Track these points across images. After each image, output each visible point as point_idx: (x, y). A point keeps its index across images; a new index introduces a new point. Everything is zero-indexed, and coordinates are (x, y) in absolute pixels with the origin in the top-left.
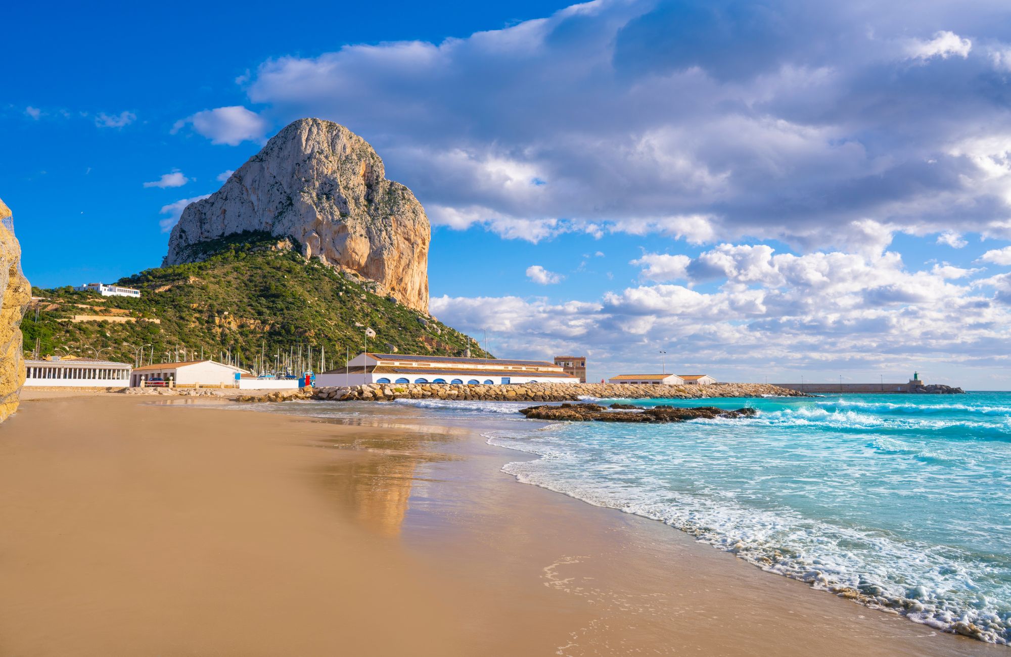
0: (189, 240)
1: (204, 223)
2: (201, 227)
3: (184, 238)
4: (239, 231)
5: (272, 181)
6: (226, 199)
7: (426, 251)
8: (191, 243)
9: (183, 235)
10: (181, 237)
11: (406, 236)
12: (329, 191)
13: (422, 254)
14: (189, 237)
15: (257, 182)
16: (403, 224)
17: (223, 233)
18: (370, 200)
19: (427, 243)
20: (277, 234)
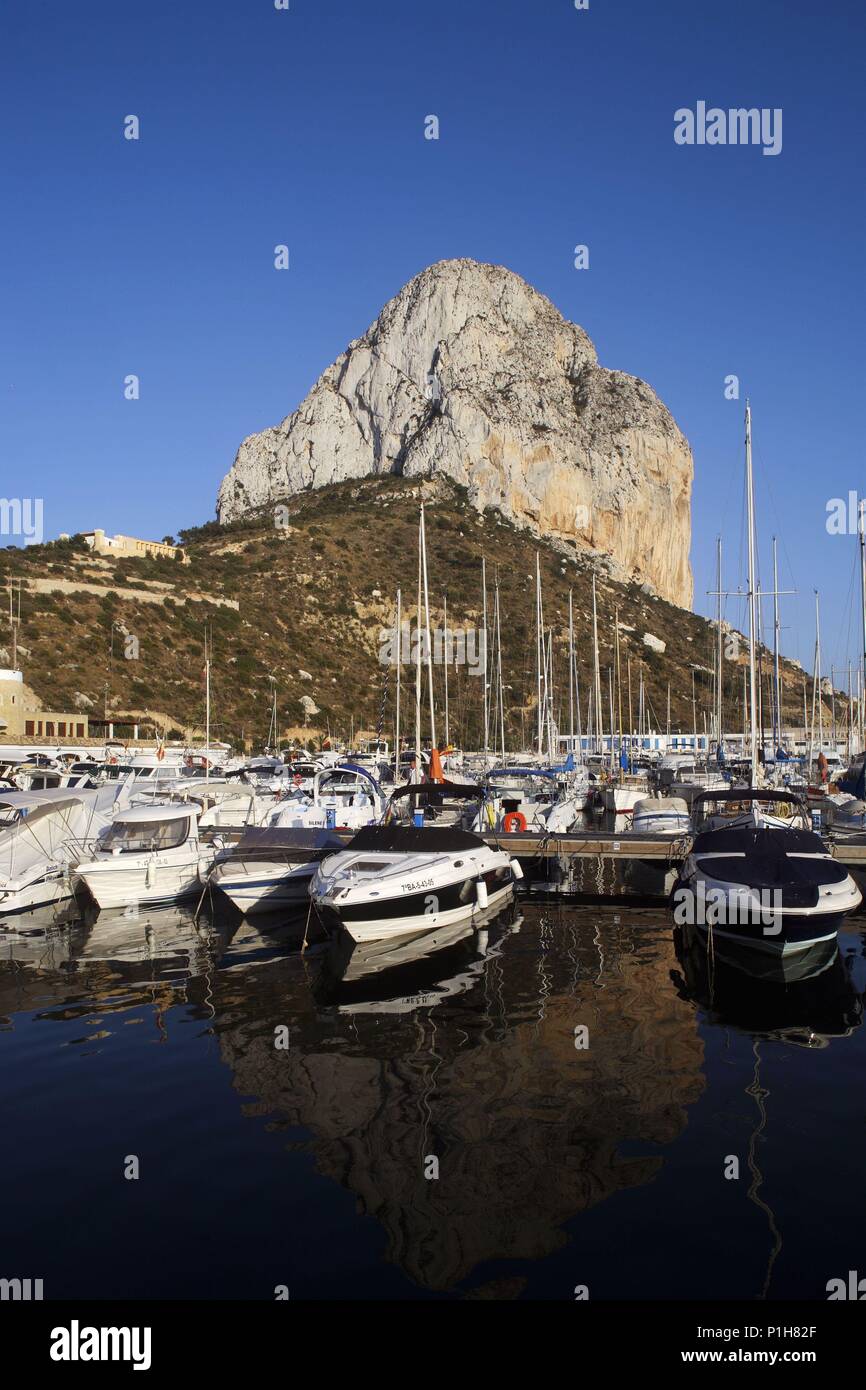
0: (251, 501)
1: (275, 470)
2: (271, 478)
3: (242, 498)
4: (338, 479)
5: (395, 382)
6: (311, 423)
7: (687, 498)
8: (254, 505)
9: (241, 491)
10: (237, 495)
11: (656, 469)
12: (507, 386)
13: (681, 503)
14: (252, 495)
15: (367, 385)
16: (647, 444)
17: (311, 484)
18: (580, 404)
19: (690, 481)
20: (413, 473)
